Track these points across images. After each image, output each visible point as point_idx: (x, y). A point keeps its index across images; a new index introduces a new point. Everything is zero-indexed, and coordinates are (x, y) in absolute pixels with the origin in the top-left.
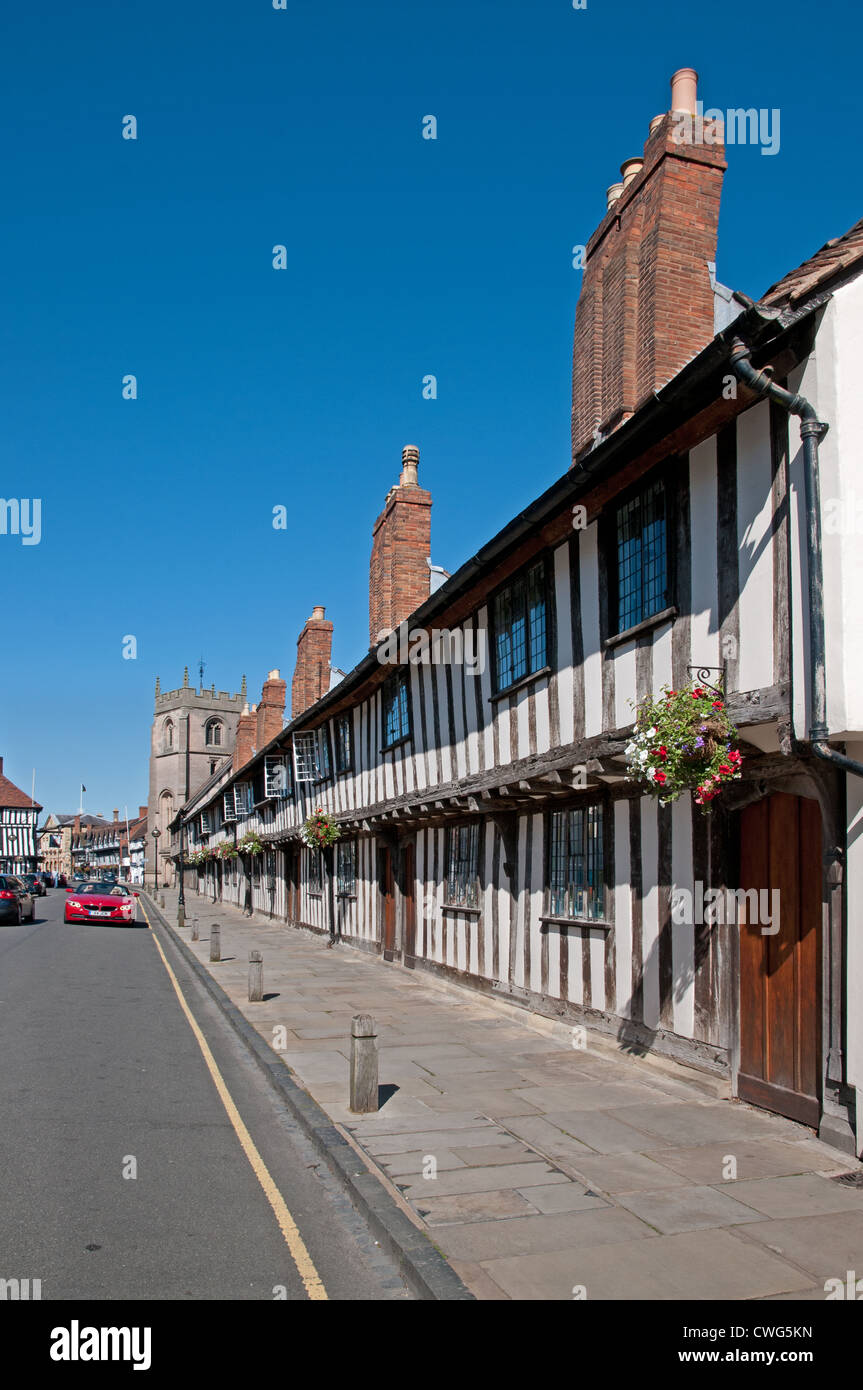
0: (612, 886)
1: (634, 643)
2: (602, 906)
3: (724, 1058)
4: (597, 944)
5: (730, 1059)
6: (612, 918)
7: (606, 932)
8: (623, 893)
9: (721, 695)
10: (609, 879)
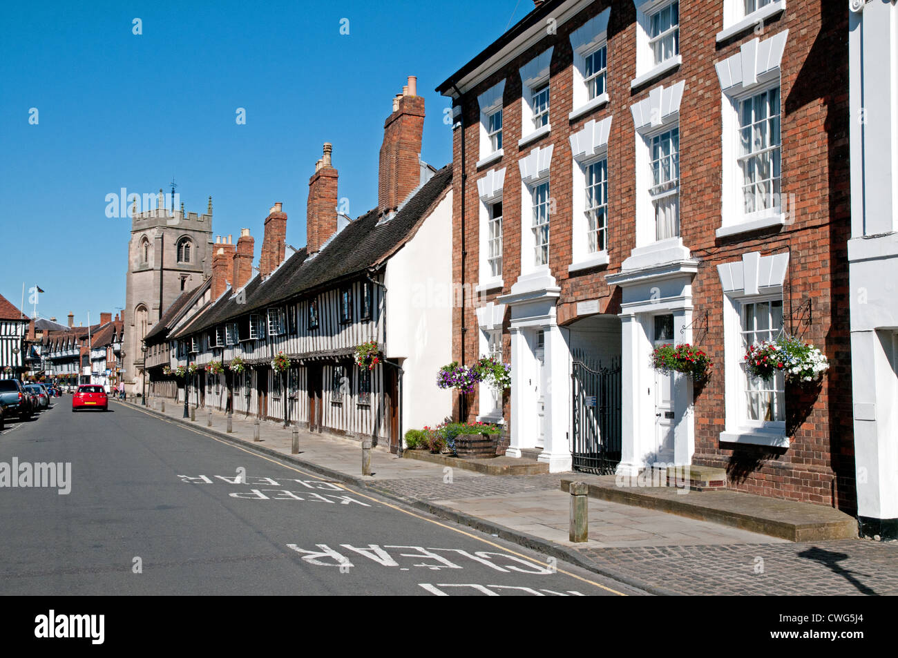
1: (365, 322)
2: (369, 399)
4: (368, 411)
5: (388, 441)
6: (371, 402)
7: (369, 406)
8: (372, 394)
9: (376, 343)
10: (370, 392)
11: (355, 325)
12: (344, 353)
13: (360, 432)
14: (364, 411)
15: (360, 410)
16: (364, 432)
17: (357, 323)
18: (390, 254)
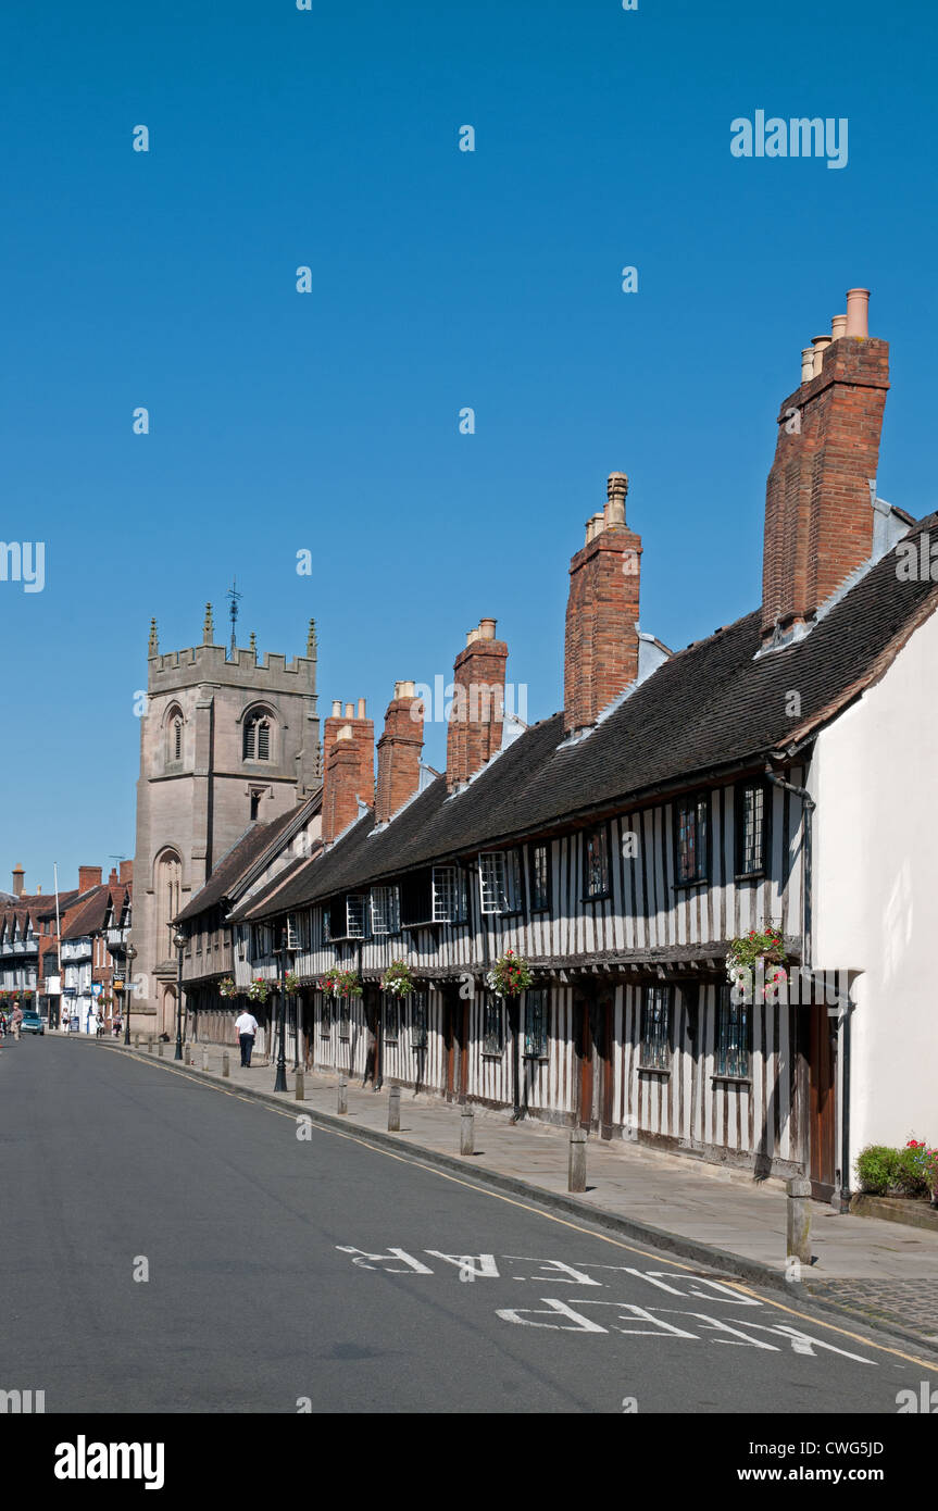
0: (752, 1053)
1: (748, 883)
2: (747, 1067)
3: (801, 1170)
4: (744, 1096)
5: (804, 1170)
6: (752, 1076)
7: (749, 1085)
8: (757, 1056)
9: (780, 935)
10: (750, 1049)
11: (716, 891)
12: (685, 956)
13: (720, 1142)
14: (732, 1095)
15: (720, 1092)
16: (732, 1144)
17: (723, 885)
18: (825, 716)
